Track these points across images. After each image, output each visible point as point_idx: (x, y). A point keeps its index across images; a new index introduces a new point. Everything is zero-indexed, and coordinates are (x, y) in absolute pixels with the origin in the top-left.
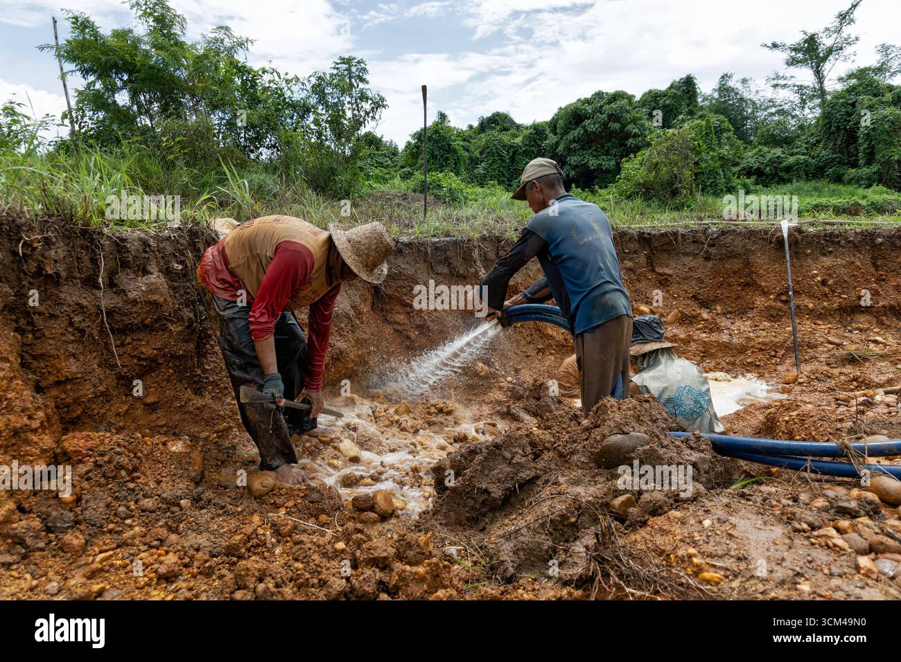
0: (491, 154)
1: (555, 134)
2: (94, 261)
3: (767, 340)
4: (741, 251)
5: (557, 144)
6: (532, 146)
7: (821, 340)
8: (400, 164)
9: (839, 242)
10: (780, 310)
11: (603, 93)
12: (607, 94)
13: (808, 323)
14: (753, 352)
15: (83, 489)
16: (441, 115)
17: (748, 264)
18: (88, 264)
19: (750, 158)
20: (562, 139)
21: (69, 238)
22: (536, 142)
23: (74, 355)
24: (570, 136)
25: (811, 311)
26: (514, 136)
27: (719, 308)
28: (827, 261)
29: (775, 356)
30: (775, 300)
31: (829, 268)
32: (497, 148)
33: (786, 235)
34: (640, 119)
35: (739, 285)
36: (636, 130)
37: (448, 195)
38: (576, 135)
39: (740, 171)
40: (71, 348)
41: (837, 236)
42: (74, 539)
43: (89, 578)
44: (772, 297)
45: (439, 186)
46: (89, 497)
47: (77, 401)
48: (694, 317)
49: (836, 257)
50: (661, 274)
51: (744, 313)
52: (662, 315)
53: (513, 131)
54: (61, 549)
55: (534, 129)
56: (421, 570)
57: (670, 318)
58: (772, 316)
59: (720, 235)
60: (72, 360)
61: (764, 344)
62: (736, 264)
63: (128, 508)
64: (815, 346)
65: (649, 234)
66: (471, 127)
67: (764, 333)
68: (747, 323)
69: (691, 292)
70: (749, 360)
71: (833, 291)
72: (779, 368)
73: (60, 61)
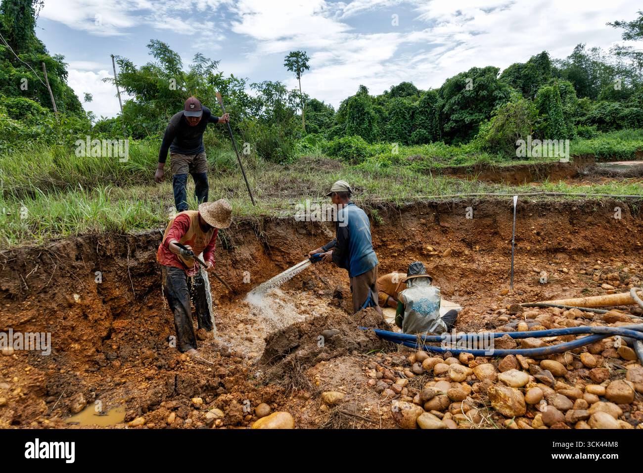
0: (397, 113)
1: (443, 99)
2: (126, 247)
3: (499, 268)
4: (491, 213)
5: (444, 106)
6: (427, 107)
7: (530, 269)
8: (335, 121)
9: (550, 209)
10: (511, 250)
11: (477, 69)
12: (480, 69)
13: (526, 258)
14: (490, 275)
15: (120, 344)
16: (362, 88)
17: (495, 221)
18: (123, 249)
19: (594, 109)
20: (447, 102)
21: (116, 239)
22: (429, 105)
23: (118, 287)
24: (452, 101)
25: (529, 251)
26: (414, 100)
27: (477, 247)
28: (541, 221)
29: (502, 278)
30: (508, 244)
31: (542, 225)
32: (400, 110)
33: (515, 205)
34: (504, 86)
35: (491, 233)
36: (501, 95)
37: (355, 152)
38: (456, 99)
39: (586, 120)
40: (117, 284)
41: (549, 206)
42: (117, 363)
43: (121, 378)
44: (506, 242)
45: (350, 146)
46: (122, 347)
47: (119, 307)
48: (461, 253)
49: (547, 218)
50: (443, 227)
51: (492, 251)
52: (440, 252)
53: (415, 96)
54: (112, 367)
55: (428, 95)
56: (232, 379)
57: (445, 253)
58: (506, 253)
59: (479, 204)
60: (117, 289)
61: (497, 271)
62: (488, 221)
63: (137, 351)
64: (526, 273)
65: (436, 203)
66: (386, 92)
67: (498, 264)
68: (491, 257)
69: (461, 237)
70: (487, 280)
71: (544, 239)
72: (502, 285)
73: (117, 86)
